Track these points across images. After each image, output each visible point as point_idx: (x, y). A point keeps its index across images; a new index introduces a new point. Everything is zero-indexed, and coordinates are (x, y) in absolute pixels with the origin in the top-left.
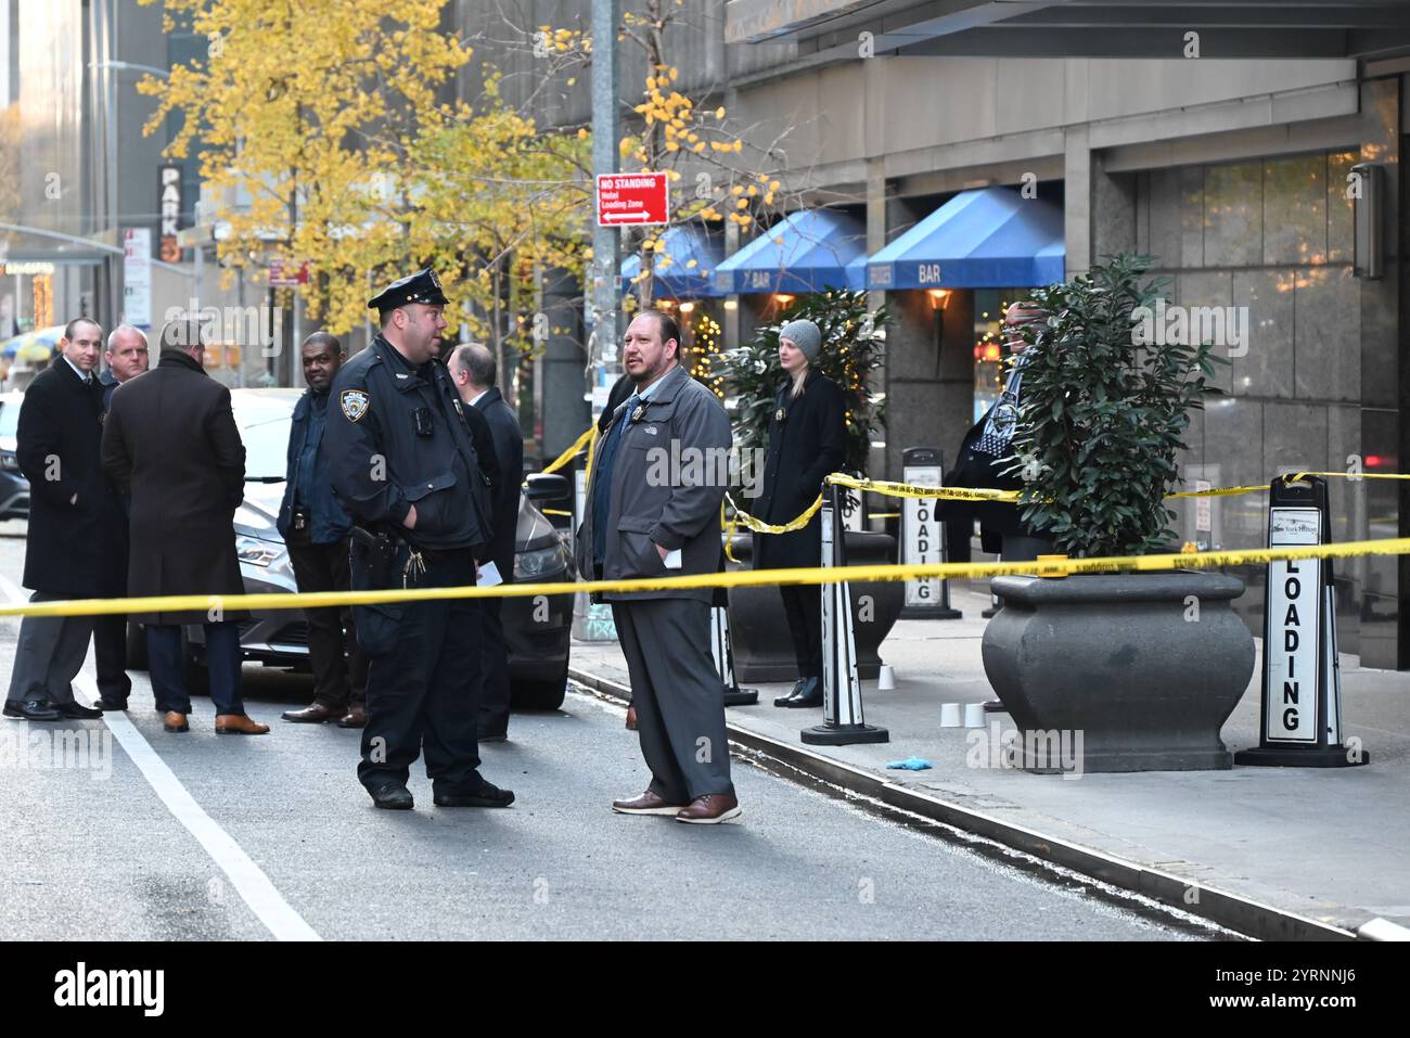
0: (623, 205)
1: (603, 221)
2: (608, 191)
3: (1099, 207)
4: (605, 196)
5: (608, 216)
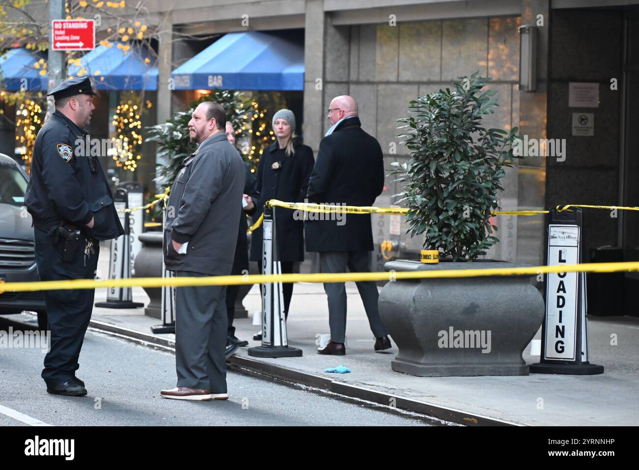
0: (68, 38)
1: (56, 47)
2: (59, 30)
4: (57, 33)
5: (58, 45)
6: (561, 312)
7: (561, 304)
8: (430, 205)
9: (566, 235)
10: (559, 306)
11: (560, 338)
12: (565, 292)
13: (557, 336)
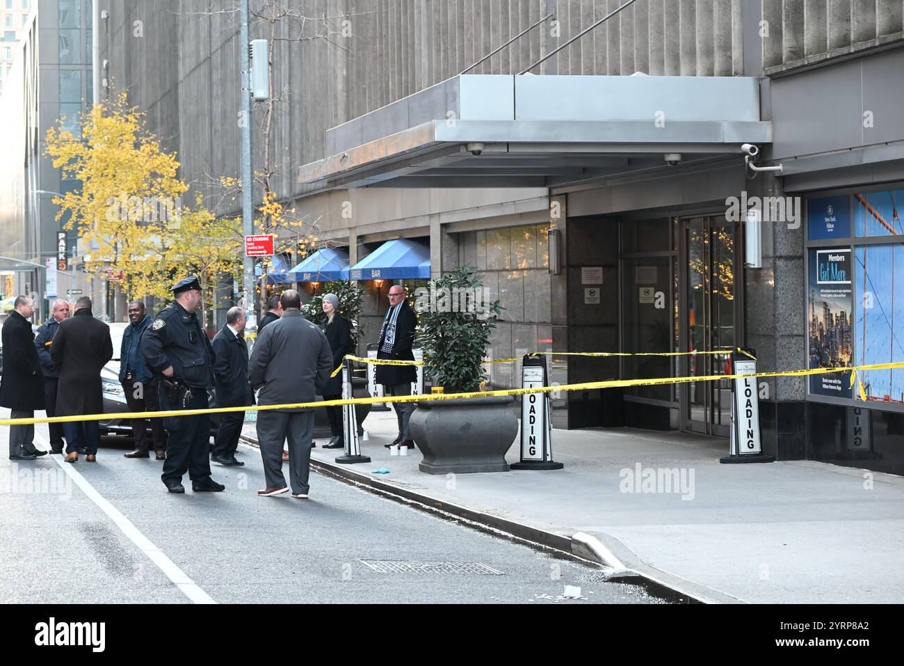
0: (256, 248)
1: (248, 254)
2: (250, 242)
3: (444, 246)
4: (249, 244)
5: (250, 252)
6: (532, 427)
7: (532, 421)
8: (439, 356)
9: (534, 373)
10: (531, 423)
11: (532, 445)
12: (535, 413)
13: (530, 444)
